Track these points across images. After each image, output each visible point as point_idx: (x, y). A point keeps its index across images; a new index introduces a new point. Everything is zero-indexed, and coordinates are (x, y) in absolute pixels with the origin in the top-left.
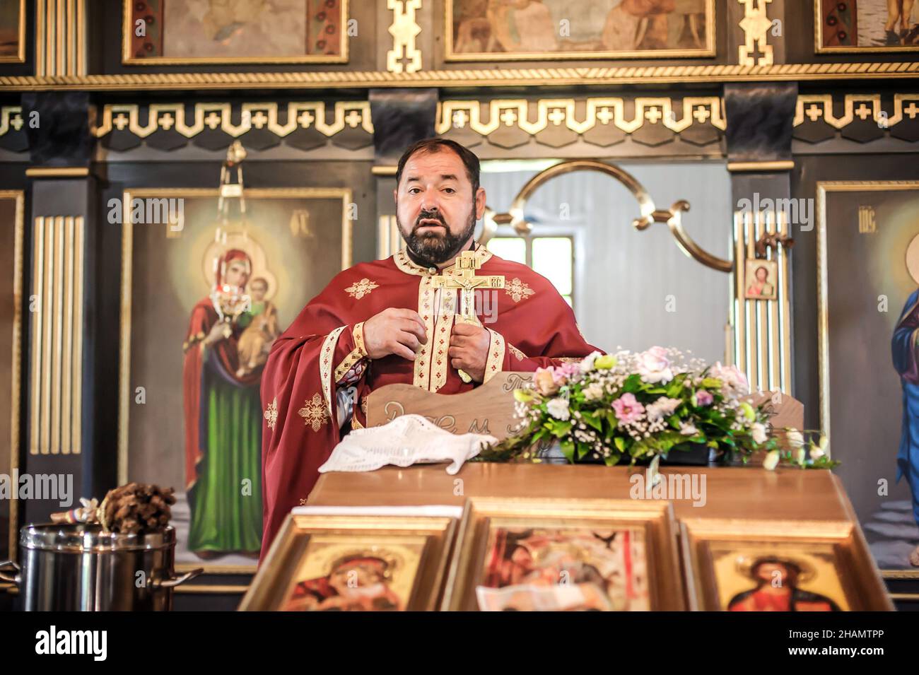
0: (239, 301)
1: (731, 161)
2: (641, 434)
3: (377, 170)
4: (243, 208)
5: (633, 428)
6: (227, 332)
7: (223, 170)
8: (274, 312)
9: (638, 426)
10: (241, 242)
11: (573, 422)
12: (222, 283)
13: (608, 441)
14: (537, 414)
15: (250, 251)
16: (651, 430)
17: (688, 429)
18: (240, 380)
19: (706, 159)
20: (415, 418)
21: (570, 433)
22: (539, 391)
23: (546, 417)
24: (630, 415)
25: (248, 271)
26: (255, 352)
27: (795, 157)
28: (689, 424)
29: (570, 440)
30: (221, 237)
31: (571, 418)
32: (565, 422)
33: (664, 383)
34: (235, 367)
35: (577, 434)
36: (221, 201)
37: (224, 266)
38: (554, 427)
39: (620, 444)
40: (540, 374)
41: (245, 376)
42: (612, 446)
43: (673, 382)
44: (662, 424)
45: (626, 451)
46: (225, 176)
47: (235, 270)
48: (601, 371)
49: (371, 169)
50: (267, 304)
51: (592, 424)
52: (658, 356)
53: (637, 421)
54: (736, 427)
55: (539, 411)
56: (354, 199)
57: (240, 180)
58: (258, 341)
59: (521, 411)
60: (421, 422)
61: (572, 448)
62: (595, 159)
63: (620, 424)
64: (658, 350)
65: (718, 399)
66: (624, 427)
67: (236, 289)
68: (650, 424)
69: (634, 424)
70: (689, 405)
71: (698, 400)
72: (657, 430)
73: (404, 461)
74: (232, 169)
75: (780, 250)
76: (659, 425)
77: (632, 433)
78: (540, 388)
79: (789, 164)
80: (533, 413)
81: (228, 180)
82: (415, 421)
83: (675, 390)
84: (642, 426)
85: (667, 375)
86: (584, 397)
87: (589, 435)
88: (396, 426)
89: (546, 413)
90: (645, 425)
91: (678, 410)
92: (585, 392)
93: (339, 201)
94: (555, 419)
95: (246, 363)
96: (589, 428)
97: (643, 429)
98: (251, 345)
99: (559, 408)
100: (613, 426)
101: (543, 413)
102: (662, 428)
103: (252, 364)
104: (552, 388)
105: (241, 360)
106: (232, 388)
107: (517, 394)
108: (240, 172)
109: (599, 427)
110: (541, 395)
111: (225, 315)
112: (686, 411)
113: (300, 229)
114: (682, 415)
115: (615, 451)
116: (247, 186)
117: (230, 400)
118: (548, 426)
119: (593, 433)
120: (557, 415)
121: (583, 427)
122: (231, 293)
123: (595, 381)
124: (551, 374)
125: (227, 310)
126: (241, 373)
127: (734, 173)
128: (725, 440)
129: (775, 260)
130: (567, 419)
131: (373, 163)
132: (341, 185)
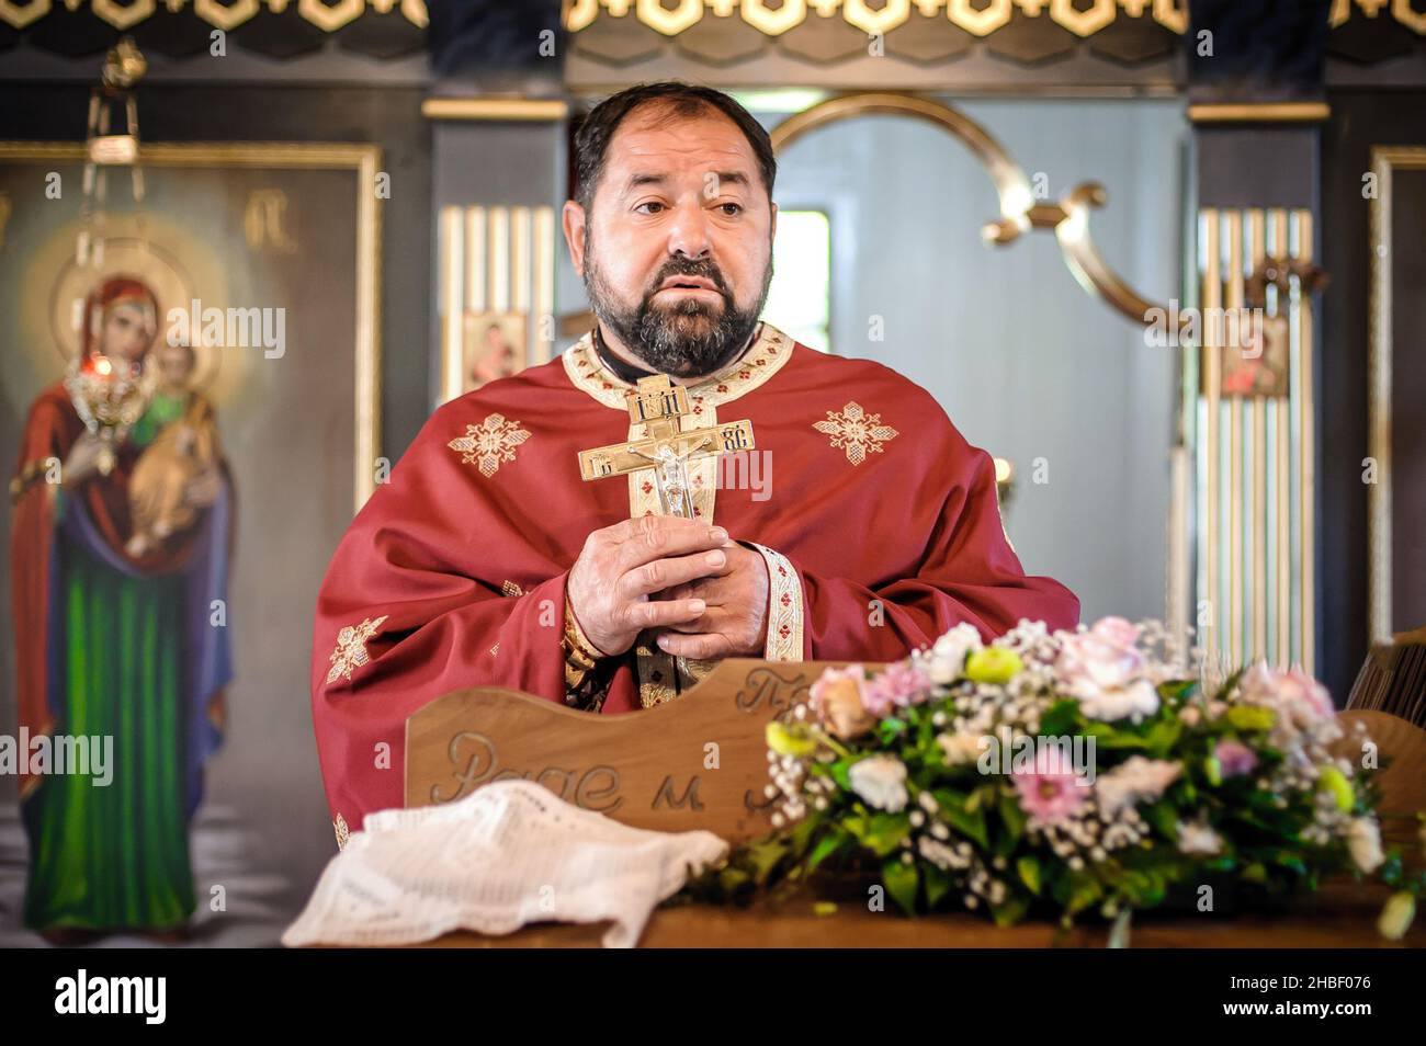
0: (131, 393)
1: (1196, 102)
2: (1083, 852)
3: (435, 108)
4: (138, 189)
5: (1063, 835)
6: (106, 462)
7: (94, 104)
8: (209, 414)
9: (1077, 830)
10: (137, 261)
11: (917, 819)
12: (95, 352)
13: (1000, 863)
14: (825, 792)
15: (157, 279)
16: (1109, 843)
17: (1199, 839)
18: (137, 563)
19: (1140, 94)
20: (524, 793)
21: (907, 842)
22: (829, 727)
23: (846, 801)
24: (1057, 804)
25: (149, 324)
26: (169, 500)
27: (1332, 96)
28: (1200, 826)
29: (907, 858)
30: (90, 249)
31: (912, 805)
32: (896, 815)
33: (1137, 719)
34: (125, 531)
35: (928, 849)
36: (89, 174)
37: (97, 315)
38: (868, 831)
39: (1030, 875)
40: (830, 685)
41: (148, 553)
42: (1010, 878)
43: (1158, 717)
44: (1134, 827)
45: (1046, 887)
46: (99, 116)
47: (124, 322)
48: (984, 690)
49: (419, 108)
50: (193, 397)
51: (963, 825)
52: (1117, 643)
53: (1073, 818)
54: (1315, 835)
55: (830, 786)
56: (385, 165)
57: (132, 125)
58: (175, 477)
59: (785, 777)
60: (538, 803)
61: (911, 877)
62: (907, 92)
63: (1032, 825)
64: (1116, 628)
65: (1269, 763)
66: (1041, 833)
67: (124, 368)
68: (1104, 826)
69: (1066, 825)
70: (1198, 776)
71: (1224, 765)
72: (1122, 843)
73: (497, 919)
74: (115, 99)
75: (1295, 293)
76: (1127, 831)
77: (1062, 849)
78: (829, 718)
79: (1317, 110)
80: (813, 787)
81: (104, 126)
82: (524, 801)
83: (1163, 736)
84: (1086, 831)
85: (1144, 699)
86: (943, 753)
87: (956, 852)
88: (477, 812)
89: (846, 788)
90: (1093, 826)
91: (1173, 789)
92: (944, 741)
93: (351, 174)
94: (871, 810)
95: (148, 527)
96: (956, 837)
97: (1087, 840)
98: (159, 485)
99: (880, 780)
100: (1015, 829)
101: (839, 787)
102: (1134, 837)
103: (162, 528)
104: (861, 722)
105: (138, 517)
106: (118, 579)
107: (775, 736)
108: (131, 111)
109: (979, 832)
110: (833, 736)
111: (101, 425)
112: (1191, 792)
113: (266, 236)
114: (1181, 801)
115: (1016, 888)
116: (145, 137)
117: (114, 604)
118: (854, 825)
119: (965, 849)
120: (876, 797)
121: (940, 831)
122: (113, 377)
123: (968, 715)
124: (856, 688)
125: (103, 412)
126: (137, 545)
127: (1202, 126)
128: (1285, 858)
129: (1284, 315)
130: (902, 809)
131: (425, 92)
132: (357, 137)
